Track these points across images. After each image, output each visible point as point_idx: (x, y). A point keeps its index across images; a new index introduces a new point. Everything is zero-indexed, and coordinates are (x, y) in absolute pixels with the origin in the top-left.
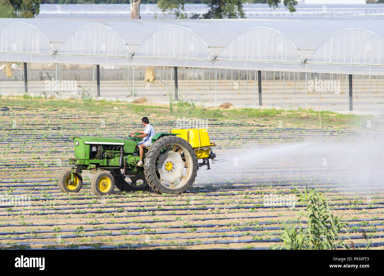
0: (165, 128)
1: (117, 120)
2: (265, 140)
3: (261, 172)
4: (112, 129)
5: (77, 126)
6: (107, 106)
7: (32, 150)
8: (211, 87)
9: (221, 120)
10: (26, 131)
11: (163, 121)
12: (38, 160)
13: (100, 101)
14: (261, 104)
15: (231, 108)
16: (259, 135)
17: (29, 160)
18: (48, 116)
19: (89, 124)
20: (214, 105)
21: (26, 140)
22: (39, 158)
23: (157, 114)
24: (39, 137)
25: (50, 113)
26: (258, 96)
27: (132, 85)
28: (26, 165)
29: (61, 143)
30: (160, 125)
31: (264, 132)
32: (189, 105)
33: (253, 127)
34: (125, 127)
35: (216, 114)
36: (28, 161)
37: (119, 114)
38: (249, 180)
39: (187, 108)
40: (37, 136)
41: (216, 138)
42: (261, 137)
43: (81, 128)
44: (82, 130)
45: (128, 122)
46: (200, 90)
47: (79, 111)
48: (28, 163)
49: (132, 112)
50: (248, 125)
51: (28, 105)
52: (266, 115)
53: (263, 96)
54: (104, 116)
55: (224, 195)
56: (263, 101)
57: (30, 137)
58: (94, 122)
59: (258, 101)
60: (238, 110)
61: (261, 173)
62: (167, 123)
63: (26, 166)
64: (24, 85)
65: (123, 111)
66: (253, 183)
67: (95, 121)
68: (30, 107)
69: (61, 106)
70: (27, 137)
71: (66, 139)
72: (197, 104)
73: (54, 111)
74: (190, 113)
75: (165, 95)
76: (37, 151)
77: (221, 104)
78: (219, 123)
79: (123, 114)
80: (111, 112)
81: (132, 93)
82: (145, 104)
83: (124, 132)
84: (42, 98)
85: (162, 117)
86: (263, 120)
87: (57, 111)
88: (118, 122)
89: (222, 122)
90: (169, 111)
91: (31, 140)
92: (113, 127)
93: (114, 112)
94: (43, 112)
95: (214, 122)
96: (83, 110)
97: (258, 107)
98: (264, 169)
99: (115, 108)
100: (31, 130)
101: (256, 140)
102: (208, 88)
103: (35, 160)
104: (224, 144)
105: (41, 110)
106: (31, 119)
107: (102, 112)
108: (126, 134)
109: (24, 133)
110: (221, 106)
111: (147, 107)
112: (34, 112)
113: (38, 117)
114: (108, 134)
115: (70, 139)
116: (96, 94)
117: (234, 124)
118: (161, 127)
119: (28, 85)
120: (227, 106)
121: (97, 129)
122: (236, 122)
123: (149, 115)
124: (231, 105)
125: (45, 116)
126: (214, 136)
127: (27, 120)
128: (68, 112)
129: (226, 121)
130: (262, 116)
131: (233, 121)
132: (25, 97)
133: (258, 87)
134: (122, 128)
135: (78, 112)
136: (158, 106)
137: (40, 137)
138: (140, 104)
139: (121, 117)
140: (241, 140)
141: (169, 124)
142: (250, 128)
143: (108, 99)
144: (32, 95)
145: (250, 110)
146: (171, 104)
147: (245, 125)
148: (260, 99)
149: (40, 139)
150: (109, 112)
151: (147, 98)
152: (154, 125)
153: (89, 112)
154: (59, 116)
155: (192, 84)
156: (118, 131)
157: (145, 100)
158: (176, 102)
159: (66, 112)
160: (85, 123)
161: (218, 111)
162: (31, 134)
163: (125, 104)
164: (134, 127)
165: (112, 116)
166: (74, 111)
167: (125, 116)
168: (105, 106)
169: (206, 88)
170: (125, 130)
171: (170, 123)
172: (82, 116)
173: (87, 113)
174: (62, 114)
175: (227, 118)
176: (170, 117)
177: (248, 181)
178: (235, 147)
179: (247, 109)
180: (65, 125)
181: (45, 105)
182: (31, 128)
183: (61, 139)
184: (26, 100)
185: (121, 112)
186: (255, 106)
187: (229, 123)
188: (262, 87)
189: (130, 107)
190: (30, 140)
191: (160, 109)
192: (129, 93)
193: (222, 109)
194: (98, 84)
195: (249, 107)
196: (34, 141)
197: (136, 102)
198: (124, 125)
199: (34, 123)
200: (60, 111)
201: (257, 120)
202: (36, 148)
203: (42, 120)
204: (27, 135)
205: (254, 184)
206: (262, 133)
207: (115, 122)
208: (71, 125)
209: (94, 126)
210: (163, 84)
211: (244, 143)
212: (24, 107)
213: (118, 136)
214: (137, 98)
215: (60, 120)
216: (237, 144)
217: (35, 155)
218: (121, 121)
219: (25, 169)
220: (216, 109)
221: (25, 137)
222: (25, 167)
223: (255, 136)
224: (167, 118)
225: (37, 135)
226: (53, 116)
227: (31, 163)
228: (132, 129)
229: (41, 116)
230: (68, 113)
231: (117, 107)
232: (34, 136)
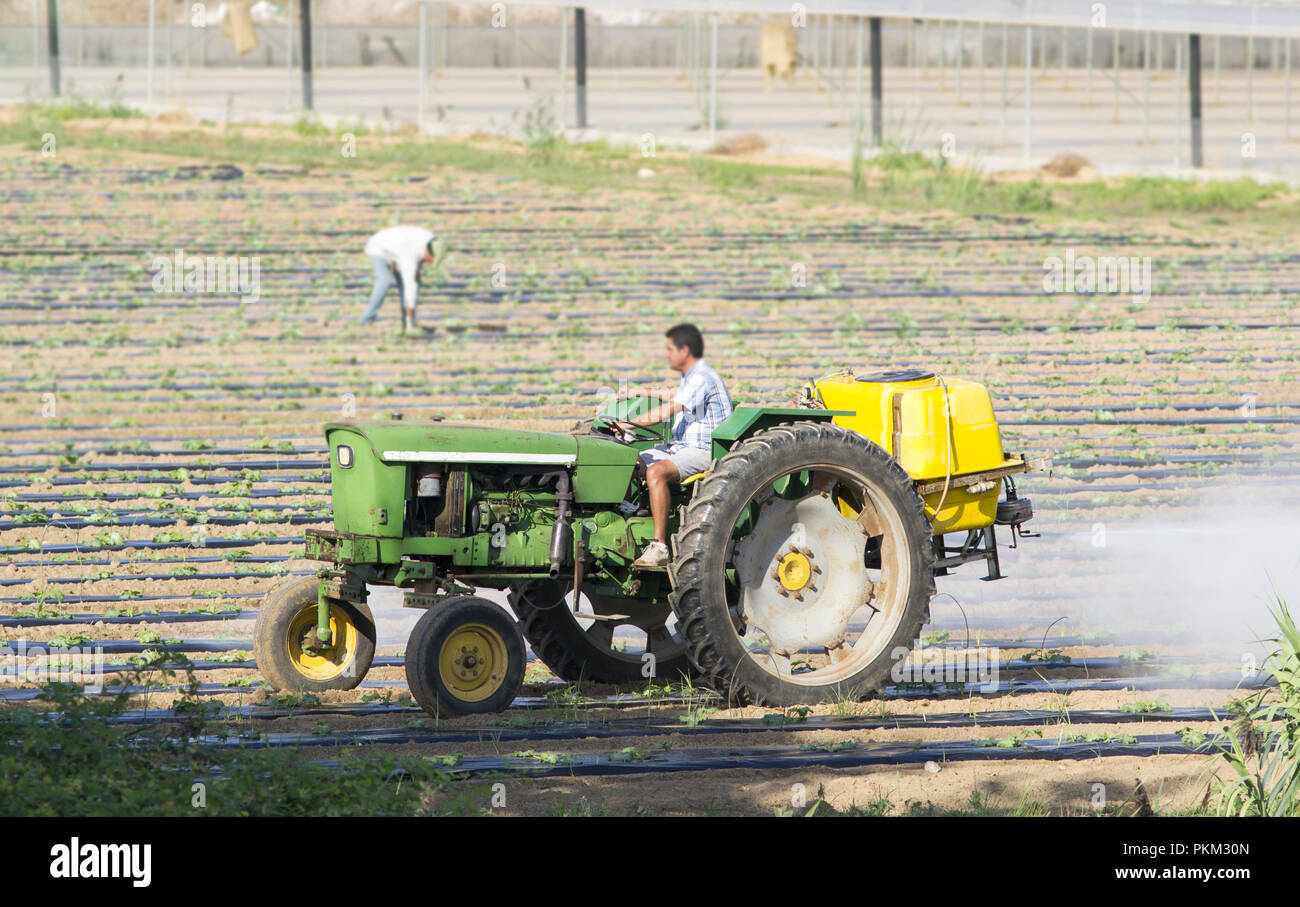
0: (832, 251)
1: (651, 219)
2: (1213, 297)
3: (1194, 422)
4: (632, 252)
5: (500, 241)
6: (615, 164)
7: (327, 332)
8: (1010, 96)
9: (1045, 223)
10: (305, 259)
11: (828, 223)
12: (351, 369)
13: (589, 147)
14: (1198, 161)
15: (1086, 176)
16: (1189, 281)
17: (317, 369)
18: (389, 201)
19: (545, 234)
20: (1020, 165)
21: (306, 290)
22: (353, 362)
23: (802, 197)
24: (352, 281)
25: (397, 189)
26: (1186, 131)
27: (708, 88)
28: (305, 385)
29: (436, 302)
30: (812, 238)
31: (1209, 266)
32: (927, 165)
33: (1167, 250)
34: (678, 245)
35: (1031, 201)
36: (313, 373)
37: (657, 196)
38: (1152, 452)
39: (918, 175)
40: (345, 278)
41: (1026, 290)
42: (1197, 288)
43: (513, 247)
44: (518, 254)
45: (692, 226)
46: (967, 105)
47: (509, 181)
48: (312, 380)
49: (706, 188)
50: (1150, 241)
51: (316, 159)
52: (1218, 205)
53: (1207, 132)
54: (601, 202)
55: (1054, 507)
56: (1208, 151)
57: (320, 282)
58: (563, 224)
59: (1187, 150)
60: (1110, 185)
61: (1197, 426)
62: (841, 231)
63: (305, 392)
64: (299, 84)
65: (672, 185)
66: (1164, 463)
67: (569, 222)
68: (322, 165)
69: (440, 164)
70: (309, 282)
71: (458, 290)
72: (958, 160)
73: (414, 180)
74: (929, 194)
75: (833, 125)
76: (345, 334)
77: (1046, 160)
78: (1036, 232)
79: (673, 195)
80: (628, 188)
81: (706, 114)
82: (757, 159)
83: (677, 264)
84: (366, 132)
85: (820, 210)
86: (1206, 223)
87: (426, 183)
88: (656, 225)
89: (1048, 228)
90: (848, 184)
91: (326, 290)
92: (635, 245)
93: (638, 189)
94: (370, 187)
95: (1021, 230)
96: (524, 179)
97: (1188, 173)
98: (1208, 408)
99: (645, 173)
100: (326, 256)
101: (1179, 298)
102: (997, 97)
103: (337, 368)
104: (1056, 315)
105: (363, 179)
106: (324, 213)
107: (593, 185)
108: (683, 271)
109: (297, 267)
110: (1047, 168)
111: (764, 170)
112: (337, 186)
113: (352, 203)
114: (618, 270)
115: (470, 289)
116: (573, 119)
117: (1095, 236)
118: (819, 247)
119: (317, 85)
120: (1070, 168)
121: (575, 251)
122: (1104, 229)
123: (772, 200)
124: (1084, 162)
125: (376, 202)
126: (1017, 281)
127: (309, 214)
128: (468, 185)
129: (1066, 225)
130: (1203, 209)
131: (1093, 225)
132: (303, 128)
133: (1187, 97)
134: (670, 250)
135: (504, 187)
136: (805, 165)
137: (360, 281)
138: (739, 160)
139: (667, 206)
140: (1123, 297)
141: (847, 235)
142: (1158, 253)
143: (616, 139)
144: (329, 120)
145: (1157, 184)
146: (857, 160)
147: (1137, 240)
148: (1197, 141)
149: (356, 290)
150: (620, 189)
151: (766, 134)
152: (791, 238)
153: (545, 187)
154: (434, 199)
155: (934, 84)
156: (654, 262)
157: (757, 145)
158: (876, 152)
159: (456, 185)
160: (530, 227)
161: (1035, 185)
162: (325, 271)
163: (679, 156)
164: (715, 245)
165: (632, 202)
166: (487, 182)
167: (680, 204)
168: (608, 167)
169: (990, 97)
170: (681, 257)
171: (851, 230)
172: (519, 202)
173: (538, 191)
174: (442, 191)
175: (1070, 213)
176: (853, 209)
177: (1147, 456)
178: (1099, 323)
179: (1144, 181)
180: (453, 234)
181: (377, 160)
182: (326, 247)
183: (434, 290)
184: (308, 141)
185: (666, 189)
186: (1177, 171)
187: (1078, 233)
188: (1206, 98)
189: (701, 170)
190: (320, 291)
191: (816, 179)
192: (695, 116)
193: (1050, 179)
194: (581, 79)
195: (1152, 172)
196: (335, 297)
197: (723, 150)
198: (674, 237)
199: (337, 229)
200: (436, 181)
201: (1184, 222)
202: (341, 323)
203: (367, 216)
204: (309, 271)
205: (1170, 466)
206: (1201, 274)
207: (642, 224)
208: (475, 235)
209: (562, 241)
210: (825, 84)
211: (1131, 310)
212: (298, 168)
213: (655, 278)
214: (728, 136)
215: (436, 217)
216: (1105, 315)
217: (340, 348)
218: (667, 221)
219: (301, 402)
220: (1026, 179)
221: (301, 279)
222: (299, 396)
223: (1176, 283)
224: (840, 210)
225: (348, 274)
226: (408, 200)
227: (323, 379)
228: (706, 252)
229: (363, 201)
230: (467, 189)
231: (652, 168)
232: (336, 275)
